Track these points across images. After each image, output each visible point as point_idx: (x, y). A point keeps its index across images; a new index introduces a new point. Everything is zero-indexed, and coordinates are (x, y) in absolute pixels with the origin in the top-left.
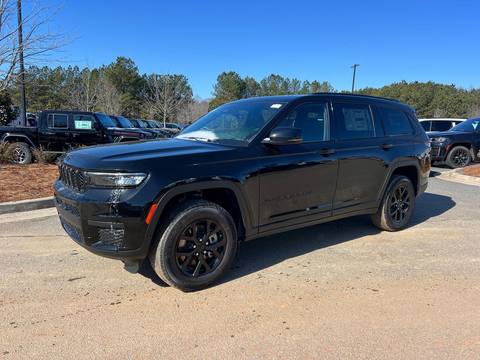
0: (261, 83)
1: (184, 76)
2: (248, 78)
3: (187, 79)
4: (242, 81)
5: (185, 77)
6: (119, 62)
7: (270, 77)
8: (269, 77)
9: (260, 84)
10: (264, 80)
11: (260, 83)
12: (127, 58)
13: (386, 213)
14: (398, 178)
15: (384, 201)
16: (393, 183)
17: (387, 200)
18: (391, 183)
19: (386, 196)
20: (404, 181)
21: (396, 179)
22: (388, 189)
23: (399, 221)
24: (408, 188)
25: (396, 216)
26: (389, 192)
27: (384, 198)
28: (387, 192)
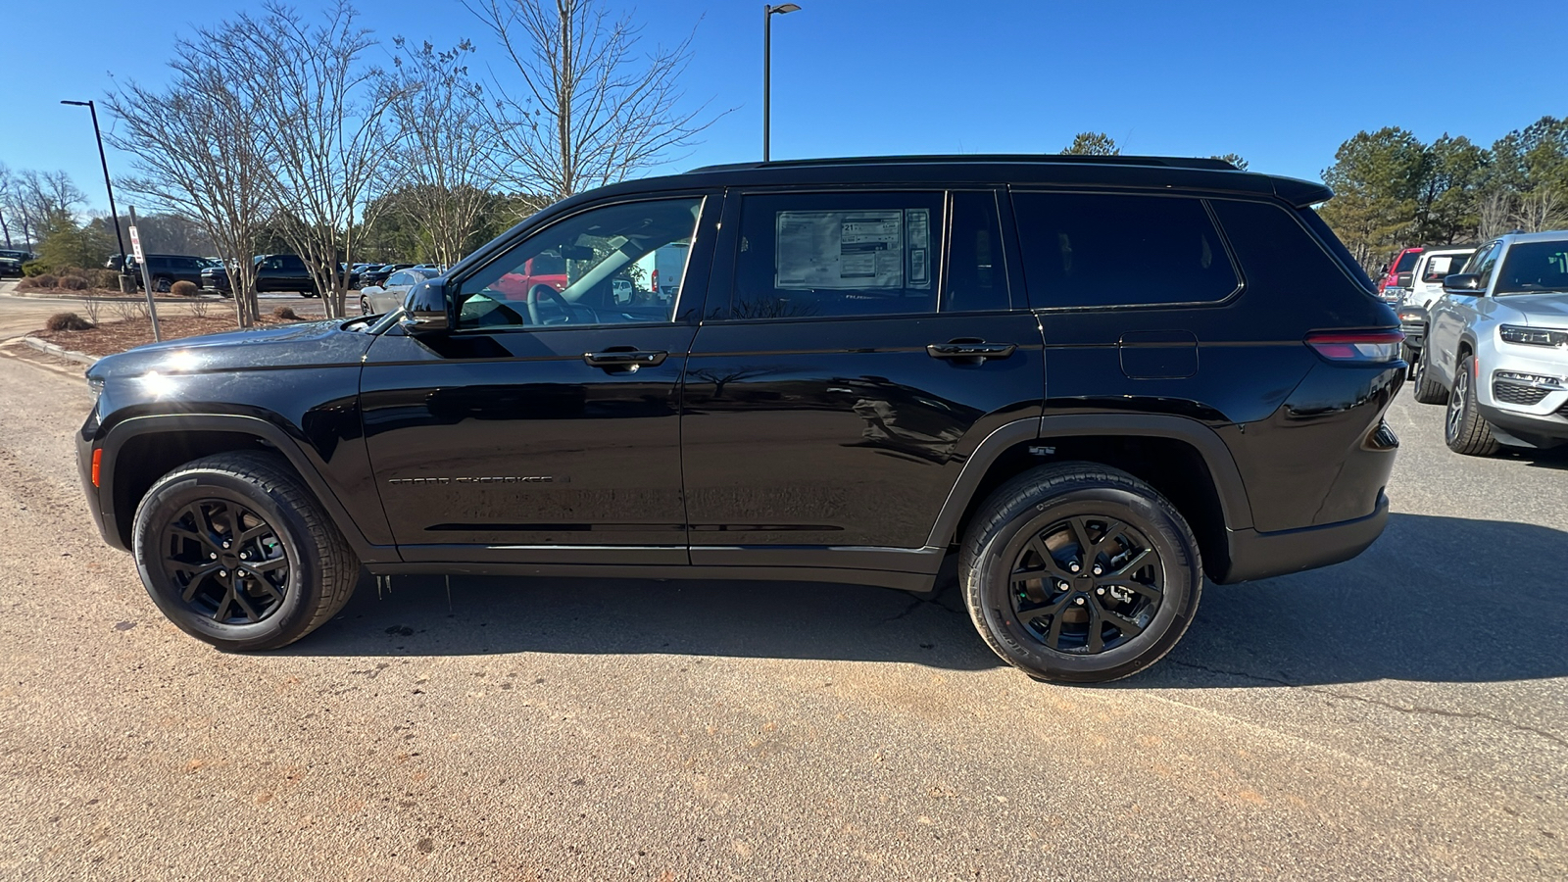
0: (1494, 149)
1: (1236, 158)
2: (1447, 138)
3: (1246, 165)
4: (1421, 150)
5: (1241, 161)
6: (1080, 145)
7: (1535, 127)
8: (1531, 128)
9: (1491, 153)
10: (1507, 138)
11: (1490, 149)
12: (1098, 134)
13: (978, 602)
14: (1062, 480)
15: (975, 557)
16: (1028, 495)
17: (982, 556)
18: (1018, 495)
19: (981, 542)
20: (1097, 497)
21: (1053, 482)
22: (993, 516)
23: (1078, 649)
24: (1142, 528)
25: (1056, 626)
26: (997, 526)
27: (975, 547)
28: (991, 526)
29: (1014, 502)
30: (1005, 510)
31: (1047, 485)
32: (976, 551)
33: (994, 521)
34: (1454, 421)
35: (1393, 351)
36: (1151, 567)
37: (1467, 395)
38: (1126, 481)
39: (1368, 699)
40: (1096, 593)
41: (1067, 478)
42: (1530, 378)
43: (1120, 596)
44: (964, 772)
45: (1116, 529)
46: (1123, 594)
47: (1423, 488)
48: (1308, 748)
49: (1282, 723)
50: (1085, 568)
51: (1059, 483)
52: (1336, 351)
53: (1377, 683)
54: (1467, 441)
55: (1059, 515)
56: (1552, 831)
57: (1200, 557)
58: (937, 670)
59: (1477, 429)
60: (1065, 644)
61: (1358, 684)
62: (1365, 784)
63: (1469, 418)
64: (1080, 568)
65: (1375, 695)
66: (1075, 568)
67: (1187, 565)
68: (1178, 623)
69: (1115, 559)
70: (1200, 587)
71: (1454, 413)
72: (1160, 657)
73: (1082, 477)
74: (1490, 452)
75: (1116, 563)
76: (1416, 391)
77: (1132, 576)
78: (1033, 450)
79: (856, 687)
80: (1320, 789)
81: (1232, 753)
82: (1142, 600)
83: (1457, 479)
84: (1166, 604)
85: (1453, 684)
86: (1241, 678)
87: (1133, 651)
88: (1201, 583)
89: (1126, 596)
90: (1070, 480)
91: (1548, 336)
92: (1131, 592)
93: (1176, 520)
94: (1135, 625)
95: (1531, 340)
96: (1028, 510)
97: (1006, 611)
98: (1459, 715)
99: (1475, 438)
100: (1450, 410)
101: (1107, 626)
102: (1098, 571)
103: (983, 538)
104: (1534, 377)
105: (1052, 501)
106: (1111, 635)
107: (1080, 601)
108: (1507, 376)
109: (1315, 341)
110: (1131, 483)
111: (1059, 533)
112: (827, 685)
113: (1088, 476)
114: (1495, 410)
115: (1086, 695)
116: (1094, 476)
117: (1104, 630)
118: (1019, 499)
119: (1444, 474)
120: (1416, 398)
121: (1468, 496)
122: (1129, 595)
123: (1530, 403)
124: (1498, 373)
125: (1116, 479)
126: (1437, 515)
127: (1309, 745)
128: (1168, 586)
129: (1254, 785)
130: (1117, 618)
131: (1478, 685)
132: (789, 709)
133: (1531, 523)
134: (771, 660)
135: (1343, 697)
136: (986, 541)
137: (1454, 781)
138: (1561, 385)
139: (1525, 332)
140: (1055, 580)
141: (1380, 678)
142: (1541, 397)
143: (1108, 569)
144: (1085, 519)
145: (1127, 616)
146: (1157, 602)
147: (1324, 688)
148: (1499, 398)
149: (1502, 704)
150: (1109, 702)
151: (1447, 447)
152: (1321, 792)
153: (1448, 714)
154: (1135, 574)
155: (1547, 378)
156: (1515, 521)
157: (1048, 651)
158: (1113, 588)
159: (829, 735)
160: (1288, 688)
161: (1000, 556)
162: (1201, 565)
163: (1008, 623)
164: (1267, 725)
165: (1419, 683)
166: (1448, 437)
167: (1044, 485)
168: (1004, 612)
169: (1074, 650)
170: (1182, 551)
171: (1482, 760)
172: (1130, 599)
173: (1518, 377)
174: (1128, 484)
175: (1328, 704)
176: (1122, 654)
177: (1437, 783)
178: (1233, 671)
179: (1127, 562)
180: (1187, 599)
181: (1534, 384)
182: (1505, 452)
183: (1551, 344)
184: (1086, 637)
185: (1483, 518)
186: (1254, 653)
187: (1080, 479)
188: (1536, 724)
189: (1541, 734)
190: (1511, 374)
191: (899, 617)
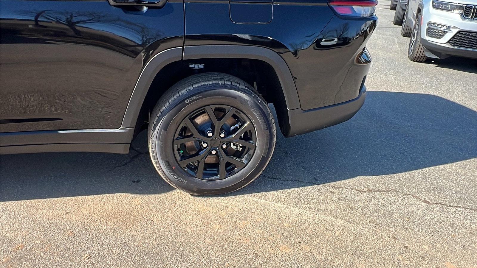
13: (156, 157)
14: (199, 85)
15: (152, 132)
16: (181, 94)
17: (156, 131)
18: (175, 94)
19: (155, 123)
20: (219, 94)
21: (194, 86)
22: (162, 107)
23: (214, 178)
24: (244, 111)
25: (201, 167)
26: (163, 114)
27: (152, 125)
28: (160, 113)
29: (173, 99)
30: (168, 104)
31: (191, 88)
32: (152, 128)
33: (162, 111)
34: (412, 46)
35: (371, 11)
36: (250, 131)
37: (417, 33)
38: (235, 84)
39: (349, 188)
40: (222, 147)
41: (203, 83)
42: (440, 26)
43: (236, 147)
44: (137, 258)
45: (231, 112)
46: (237, 146)
47: (394, 79)
48: (317, 217)
49: (309, 206)
50: (215, 134)
51: (198, 87)
52: (342, 10)
53: (355, 179)
54: (415, 56)
55: (198, 105)
56: (408, 245)
57: (274, 125)
58: (138, 196)
59: (419, 50)
60: (206, 175)
61: (347, 180)
62: (338, 233)
63: (417, 45)
64: (213, 134)
65: (352, 185)
66: (210, 135)
67: (267, 129)
68: (264, 160)
69: (232, 128)
70: (275, 140)
71: (413, 42)
72: (256, 178)
73: (211, 83)
74: (423, 61)
75: (233, 130)
76: (402, 31)
77: (241, 136)
78: (191, 66)
79: (85, 212)
80: (318, 239)
81: (282, 225)
82: (247, 149)
83: (409, 73)
84: (258, 151)
85: (385, 176)
86: (296, 183)
87: (241, 176)
88: (275, 138)
89: (239, 147)
90: (204, 85)
91: (449, 6)
92: (241, 145)
93: (262, 105)
94: (243, 162)
95: (443, 8)
96: (181, 103)
97: (172, 160)
98: (385, 191)
99: (418, 54)
100: (411, 40)
101: (228, 164)
102: (222, 135)
103: (156, 120)
104: (442, 25)
105: (195, 97)
106: (230, 169)
107: (214, 152)
108: (432, 25)
109: (333, 3)
110: (238, 86)
111: (202, 115)
112: (67, 213)
113: (214, 82)
114: (426, 41)
115: (217, 201)
116: (217, 82)
117: (227, 166)
118: (175, 97)
119: (404, 71)
120: (402, 34)
121: (411, 82)
122: (240, 147)
123: (439, 38)
124: (430, 24)
125: (230, 83)
126: (397, 91)
127: (318, 215)
128: (259, 141)
129: (288, 242)
130: (234, 160)
131: (395, 175)
132: (37, 232)
133: (431, 94)
134: (33, 201)
135: (339, 188)
136: (158, 122)
137: (375, 226)
138: (451, 29)
139: (442, 4)
140: (200, 142)
141: (356, 176)
142: (444, 35)
143: (229, 133)
144: (213, 107)
145: (239, 158)
146: (253, 150)
147: (332, 184)
148: (428, 35)
149: (402, 183)
150: (228, 204)
151: (408, 58)
152: (318, 241)
153: (380, 191)
154: (242, 135)
155: (447, 26)
156: (426, 93)
157: (197, 180)
158: (232, 144)
159: (59, 246)
160: (316, 186)
161: (166, 131)
162: (275, 129)
163: (173, 168)
164: (301, 207)
165: (372, 177)
166: (409, 54)
167: (189, 88)
168: (171, 162)
169: (211, 178)
170: (265, 122)
171: (389, 213)
172: (241, 149)
173: (437, 26)
174: (236, 86)
175: (332, 192)
176: (236, 178)
177: (368, 228)
178: (293, 179)
179: (239, 129)
180: (268, 147)
181: (442, 29)
182: (429, 61)
183: (450, 10)
184: (218, 171)
185: (415, 92)
186: (305, 169)
187: (210, 84)
188: (413, 192)
189: (414, 196)
190: (434, 24)
191: (124, 165)
